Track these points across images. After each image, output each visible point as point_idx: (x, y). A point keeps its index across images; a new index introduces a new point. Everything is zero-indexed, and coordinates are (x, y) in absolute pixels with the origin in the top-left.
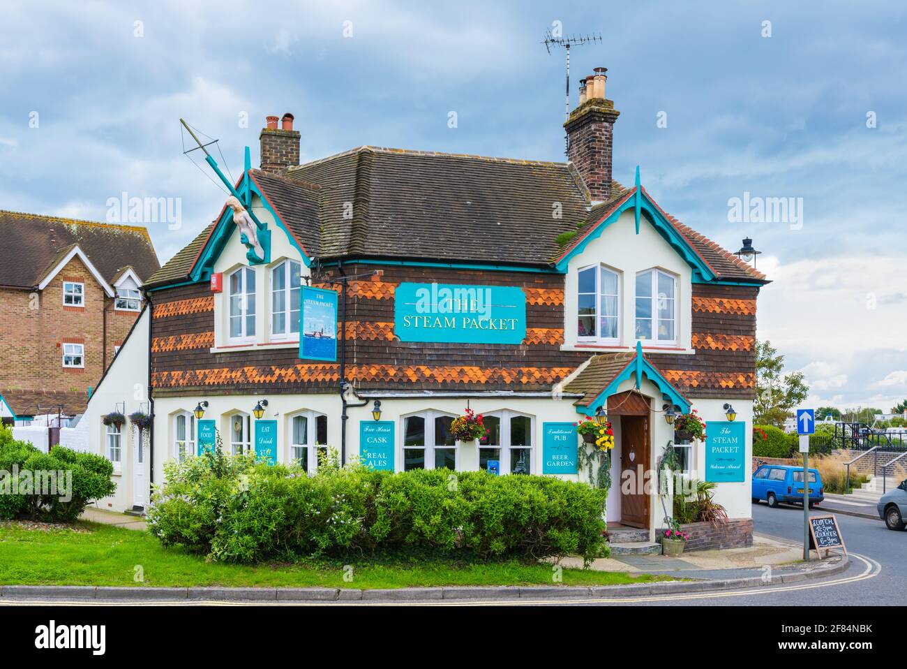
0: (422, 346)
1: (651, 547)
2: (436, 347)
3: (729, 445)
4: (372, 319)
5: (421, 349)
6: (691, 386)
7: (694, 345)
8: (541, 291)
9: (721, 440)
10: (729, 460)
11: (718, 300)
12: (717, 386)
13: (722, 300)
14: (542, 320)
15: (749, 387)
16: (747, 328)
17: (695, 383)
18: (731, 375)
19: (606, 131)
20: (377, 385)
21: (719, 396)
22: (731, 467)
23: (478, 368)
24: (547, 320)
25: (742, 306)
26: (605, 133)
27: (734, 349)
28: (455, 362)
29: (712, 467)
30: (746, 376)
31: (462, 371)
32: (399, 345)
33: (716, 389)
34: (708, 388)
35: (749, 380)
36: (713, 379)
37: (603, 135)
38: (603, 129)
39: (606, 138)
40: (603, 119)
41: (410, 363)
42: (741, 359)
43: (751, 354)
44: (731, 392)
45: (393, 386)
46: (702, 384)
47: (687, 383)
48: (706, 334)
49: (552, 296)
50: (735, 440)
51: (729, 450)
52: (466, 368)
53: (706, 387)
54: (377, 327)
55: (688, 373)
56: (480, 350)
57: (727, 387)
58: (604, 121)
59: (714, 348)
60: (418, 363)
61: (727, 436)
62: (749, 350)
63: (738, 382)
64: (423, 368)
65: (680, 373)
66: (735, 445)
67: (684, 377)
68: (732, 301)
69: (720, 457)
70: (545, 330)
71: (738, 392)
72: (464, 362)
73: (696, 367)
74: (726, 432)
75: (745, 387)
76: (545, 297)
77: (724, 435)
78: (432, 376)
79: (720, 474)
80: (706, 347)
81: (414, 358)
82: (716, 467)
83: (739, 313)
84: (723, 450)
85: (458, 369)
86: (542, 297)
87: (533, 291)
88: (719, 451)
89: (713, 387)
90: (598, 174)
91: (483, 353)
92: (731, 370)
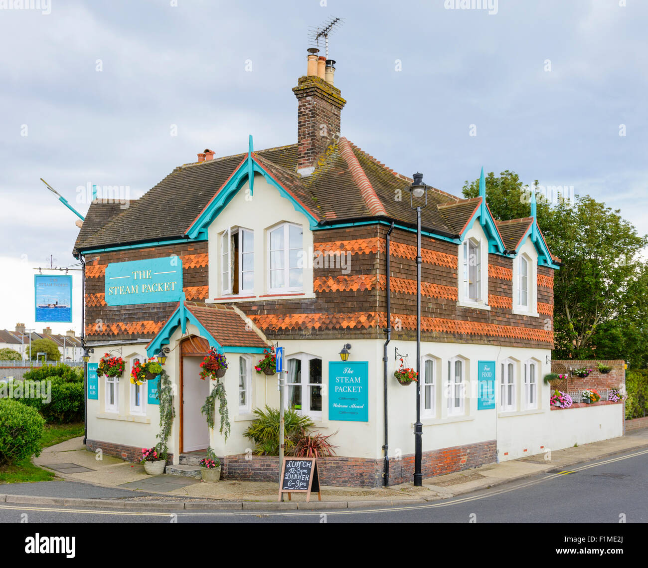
0: (120, 308)
1: (195, 471)
2: (127, 308)
3: (351, 385)
4: (94, 291)
5: (119, 311)
6: (314, 328)
7: (316, 289)
8: (192, 257)
9: (344, 380)
10: (352, 399)
11: (338, 243)
12: (337, 327)
13: (343, 242)
14: (194, 280)
15: (371, 326)
16: (368, 267)
17: (317, 325)
18: (351, 315)
19: (309, 104)
20: (96, 338)
21: (339, 336)
22: (354, 406)
23: (153, 322)
24: (198, 279)
25: (363, 246)
26: (308, 106)
27: (355, 290)
28: (139, 319)
29: (335, 405)
30: (367, 315)
31: (143, 325)
32: (108, 309)
33: (336, 329)
34: (329, 330)
35: (370, 319)
36: (334, 321)
37: (307, 108)
38: (307, 104)
39: (310, 111)
40: (305, 95)
41: (113, 320)
42: (362, 299)
43: (372, 293)
44: (351, 332)
45: (104, 338)
46: (324, 326)
47: (310, 326)
48: (327, 278)
49: (200, 260)
50: (358, 380)
51: (352, 389)
52: (145, 323)
53: (327, 329)
54: (96, 297)
55: (310, 316)
56: (154, 308)
57: (348, 327)
58: (306, 96)
59: (334, 290)
60: (117, 321)
61: (350, 376)
62: (370, 289)
63: (359, 322)
64: (120, 324)
65: (304, 316)
66: (357, 384)
67: (307, 320)
68: (353, 242)
69: (343, 397)
70: (196, 288)
71: (358, 332)
72: (144, 318)
73: (319, 309)
74: (349, 372)
75: (367, 326)
76: (195, 261)
77: (347, 375)
78: (125, 330)
79: (344, 412)
80: (327, 290)
81: (116, 318)
82: (339, 406)
83: (360, 253)
84: (346, 389)
85: (140, 323)
86: (194, 261)
87: (187, 257)
88: (342, 390)
89: (334, 328)
90: (303, 144)
91: (156, 310)
92: (352, 310)
